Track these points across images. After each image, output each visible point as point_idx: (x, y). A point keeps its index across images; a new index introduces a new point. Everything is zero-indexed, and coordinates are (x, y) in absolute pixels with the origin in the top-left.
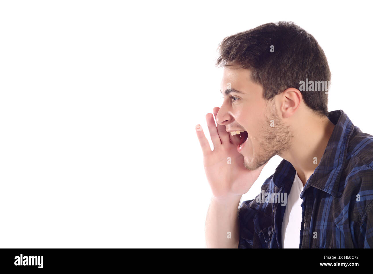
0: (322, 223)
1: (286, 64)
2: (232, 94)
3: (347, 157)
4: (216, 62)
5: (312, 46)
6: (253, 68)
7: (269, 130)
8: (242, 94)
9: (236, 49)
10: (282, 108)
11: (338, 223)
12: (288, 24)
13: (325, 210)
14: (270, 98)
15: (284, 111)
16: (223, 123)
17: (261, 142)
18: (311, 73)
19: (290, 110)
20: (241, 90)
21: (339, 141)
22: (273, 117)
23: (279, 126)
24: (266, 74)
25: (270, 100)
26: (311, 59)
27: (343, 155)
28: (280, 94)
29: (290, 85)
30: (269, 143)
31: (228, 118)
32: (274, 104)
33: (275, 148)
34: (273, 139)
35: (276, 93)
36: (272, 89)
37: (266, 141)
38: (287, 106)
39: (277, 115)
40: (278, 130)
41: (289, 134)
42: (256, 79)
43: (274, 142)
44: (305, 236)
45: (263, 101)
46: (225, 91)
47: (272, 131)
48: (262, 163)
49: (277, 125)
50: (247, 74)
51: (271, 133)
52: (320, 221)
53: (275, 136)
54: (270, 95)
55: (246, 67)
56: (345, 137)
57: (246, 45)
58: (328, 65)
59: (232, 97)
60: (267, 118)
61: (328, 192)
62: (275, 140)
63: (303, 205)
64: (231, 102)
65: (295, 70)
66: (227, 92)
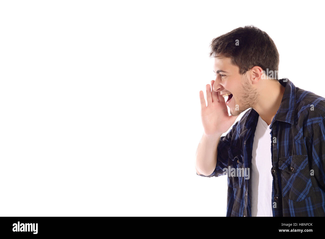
0: (285, 142)
1: (251, 52)
2: (221, 73)
3: (296, 102)
4: (209, 55)
5: (266, 40)
6: (232, 56)
7: (244, 92)
8: (227, 73)
9: (221, 46)
10: (252, 78)
11: (297, 139)
12: (250, 27)
13: (286, 134)
14: (243, 73)
15: (253, 80)
16: (217, 90)
17: (240, 99)
18: (267, 56)
19: (256, 79)
20: (226, 71)
21: (290, 94)
22: (247, 84)
23: (250, 90)
24: (240, 59)
25: (244, 74)
26: (266, 47)
27: (294, 101)
28: (249, 70)
29: (255, 64)
30: (245, 99)
31: (219, 87)
32: (246, 76)
33: (248, 103)
34: (247, 97)
35: (247, 70)
36: (244, 67)
37: (243, 98)
38: (254, 77)
39: (248, 83)
40: (250, 92)
41: (257, 94)
42: (235, 63)
43: (248, 99)
44: (275, 151)
45: (239, 76)
46: (216, 71)
47: (246, 93)
48: (241, 112)
49: (249, 89)
50: (228, 60)
51: (246, 94)
52: (284, 140)
53: (248, 96)
54: (243, 71)
55: (227, 56)
56: (292, 92)
57: (227, 43)
58: (277, 50)
59: (221, 75)
60: (243, 85)
61: (288, 122)
62: (248, 98)
63: (272, 133)
64: (221, 77)
65: (257, 55)
66: (218, 72)
